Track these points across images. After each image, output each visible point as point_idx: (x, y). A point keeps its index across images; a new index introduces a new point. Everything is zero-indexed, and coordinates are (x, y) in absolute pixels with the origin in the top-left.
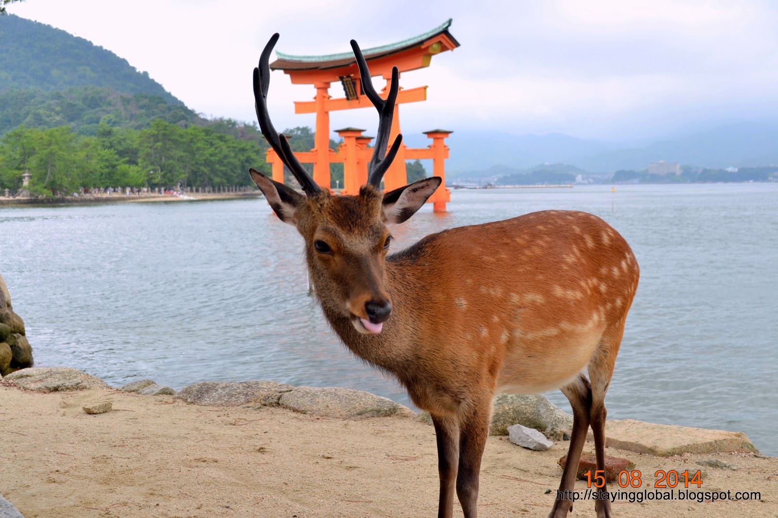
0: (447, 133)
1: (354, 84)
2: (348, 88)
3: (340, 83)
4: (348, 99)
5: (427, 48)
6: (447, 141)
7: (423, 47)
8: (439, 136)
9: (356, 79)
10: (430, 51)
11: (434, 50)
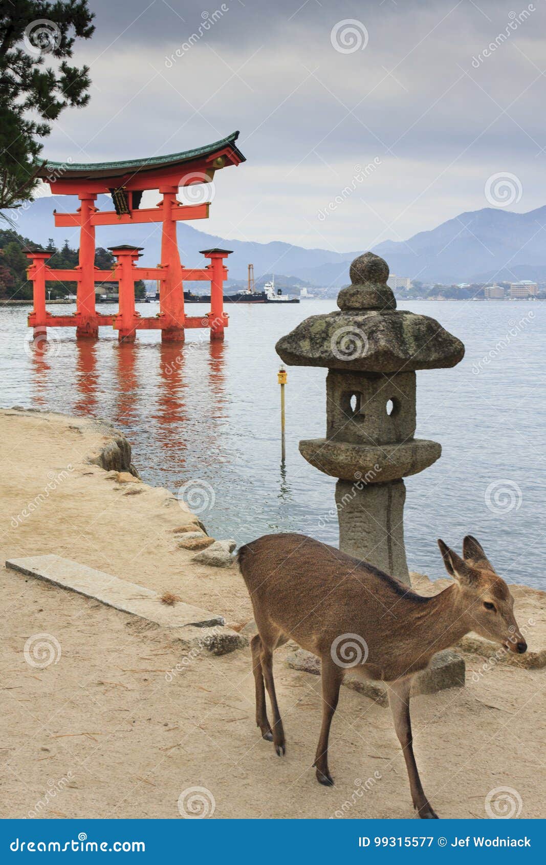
0: (226, 253)
1: (126, 197)
2: (119, 201)
3: (109, 195)
4: (118, 213)
5: (212, 162)
6: (225, 261)
7: (208, 160)
8: (217, 256)
9: (128, 192)
10: (215, 165)
11: (218, 164)
